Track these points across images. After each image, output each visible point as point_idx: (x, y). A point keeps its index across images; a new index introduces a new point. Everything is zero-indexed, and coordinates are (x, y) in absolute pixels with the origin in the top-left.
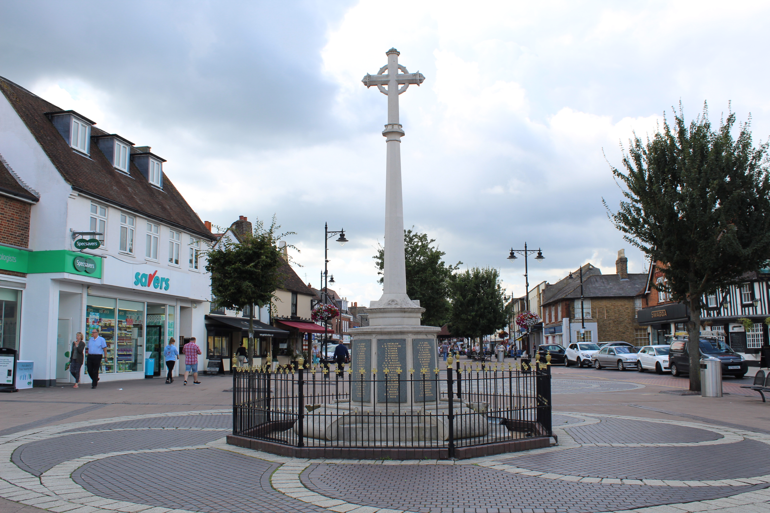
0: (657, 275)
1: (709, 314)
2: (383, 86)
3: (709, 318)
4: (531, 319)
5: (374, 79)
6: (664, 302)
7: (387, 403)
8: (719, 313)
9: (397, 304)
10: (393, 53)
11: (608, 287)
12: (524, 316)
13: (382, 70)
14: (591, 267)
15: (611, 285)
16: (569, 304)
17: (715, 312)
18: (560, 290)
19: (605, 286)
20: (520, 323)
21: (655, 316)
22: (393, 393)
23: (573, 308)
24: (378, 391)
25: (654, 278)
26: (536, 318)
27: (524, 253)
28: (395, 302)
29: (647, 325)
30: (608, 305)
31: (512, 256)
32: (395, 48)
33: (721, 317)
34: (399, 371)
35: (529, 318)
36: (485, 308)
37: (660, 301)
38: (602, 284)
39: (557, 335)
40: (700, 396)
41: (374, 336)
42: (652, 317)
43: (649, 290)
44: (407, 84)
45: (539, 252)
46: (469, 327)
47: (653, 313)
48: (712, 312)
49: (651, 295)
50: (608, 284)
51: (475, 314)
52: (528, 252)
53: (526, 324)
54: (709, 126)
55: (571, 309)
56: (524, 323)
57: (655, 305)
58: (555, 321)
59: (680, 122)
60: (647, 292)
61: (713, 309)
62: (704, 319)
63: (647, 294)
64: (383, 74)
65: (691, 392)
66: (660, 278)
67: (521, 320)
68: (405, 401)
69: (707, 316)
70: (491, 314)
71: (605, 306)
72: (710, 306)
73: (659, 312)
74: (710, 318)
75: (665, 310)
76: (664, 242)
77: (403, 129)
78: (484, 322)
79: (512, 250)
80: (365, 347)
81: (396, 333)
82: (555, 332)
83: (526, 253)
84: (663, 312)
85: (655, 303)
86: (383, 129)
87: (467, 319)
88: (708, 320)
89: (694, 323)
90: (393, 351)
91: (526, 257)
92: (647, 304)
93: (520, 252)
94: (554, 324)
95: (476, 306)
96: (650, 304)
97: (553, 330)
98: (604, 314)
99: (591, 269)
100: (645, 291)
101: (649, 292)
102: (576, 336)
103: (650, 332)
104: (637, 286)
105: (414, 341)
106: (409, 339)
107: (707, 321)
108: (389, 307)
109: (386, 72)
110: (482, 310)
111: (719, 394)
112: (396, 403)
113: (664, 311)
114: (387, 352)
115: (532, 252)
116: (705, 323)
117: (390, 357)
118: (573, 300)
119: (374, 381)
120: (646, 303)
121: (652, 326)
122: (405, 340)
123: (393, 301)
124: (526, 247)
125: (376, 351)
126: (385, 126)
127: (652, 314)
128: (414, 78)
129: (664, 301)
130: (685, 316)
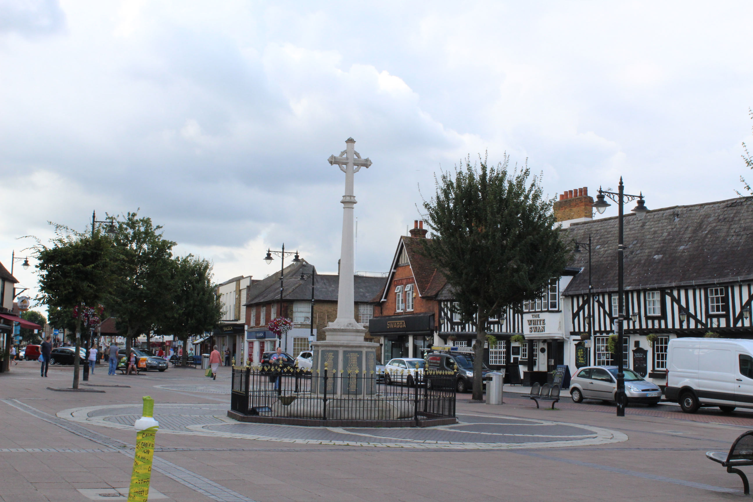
0: (396, 283)
1: (452, 328)
2: (343, 165)
3: (452, 332)
4: (285, 325)
5: (338, 160)
6: (402, 313)
7: (349, 394)
8: (463, 328)
9: (353, 326)
10: (350, 141)
11: (330, 289)
12: (277, 322)
13: (343, 153)
14: (304, 263)
15: (333, 287)
16: (287, 307)
17: (460, 327)
18: (268, 287)
19: (326, 288)
20: (274, 329)
21: (392, 326)
22: (353, 388)
23: (292, 311)
24: (343, 387)
25: (392, 286)
26: (290, 325)
27: (281, 254)
28: (352, 325)
29: (380, 335)
30: (330, 310)
31: (269, 257)
32: (352, 138)
33: (465, 333)
34: (357, 371)
35: (284, 324)
36: (195, 306)
37: (398, 311)
38: (324, 285)
39: (266, 341)
40: (485, 404)
41: (341, 348)
42: (388, 327)
43: (385, 298)
44: (359, 166)
45: (296, 254)
46: (174, 326)
47: (389, 323)
48: (456, 327)
49: (387, 304)
50: (330, 286)
51: (183, 313)
52: (285, 254)
53: (280, 330)
54: (506, 174)
55: (289, 312)
56: (278, 330)
57: (391, 315)
58: (266, 324)
59: (484, 168)
60: (382, 300)
61: (458, 324)
62: (448, 333)
63: (383, 302)
64: (343, 156)
65: (474, 400)
66: (400, 287)
67: (275, 326)
68: (361, 394)
69: (451, 330)
70: (201, 313)
71: (327, 310)
72: (454, 321)
73: (396, 323)
74: (454, 333)
75: (404, 321)
76: (464, 271)
77: (356, 199)
78: (192, 322)
79: (269, 251)
80: (333, 355)
81: (356, 347)
82: (264, 337)
83: (283, 255)
84: (401, 323)
85: (391, 313)
86: (341, 199)
87: (173, 317)
88: (453, 335)
89: (480, 342)
90: (353, 358)
91: (283, 259)
92: (382, 313)
93: (277, 253)
94: (264, 328)
95: (184, 303)
96: (385, 313)
97: (262, 335)
98: (325, 319)
99: (304, 266)
100: (381, 298)
101: (385, 300)
102: (293, 343)
103: (383, 343)
104: (361, 290)
105: (366, 352)
106: (364, 350)
107: (451, 336)
108: (348, 328)
109: (345, 156)
110: (191, 308)
111: (500, 403)
112: (354, 394)
113: (403, 323)
114: (350, 360)
115: (289, 254)
116: (450, 337)
117: (352, 363)
118: (292, 302)
119: (364, 378)
120: (380, 312)
121: (385, 336)
122: (361, 352)
123: (350, 324)
124: (283, 249)
125: (342, 359)
126: (343, 196)
127: (388, 325)
128: (366, 163)
129: (402, 311)
130: (428, 329)
